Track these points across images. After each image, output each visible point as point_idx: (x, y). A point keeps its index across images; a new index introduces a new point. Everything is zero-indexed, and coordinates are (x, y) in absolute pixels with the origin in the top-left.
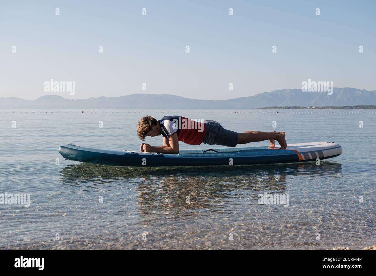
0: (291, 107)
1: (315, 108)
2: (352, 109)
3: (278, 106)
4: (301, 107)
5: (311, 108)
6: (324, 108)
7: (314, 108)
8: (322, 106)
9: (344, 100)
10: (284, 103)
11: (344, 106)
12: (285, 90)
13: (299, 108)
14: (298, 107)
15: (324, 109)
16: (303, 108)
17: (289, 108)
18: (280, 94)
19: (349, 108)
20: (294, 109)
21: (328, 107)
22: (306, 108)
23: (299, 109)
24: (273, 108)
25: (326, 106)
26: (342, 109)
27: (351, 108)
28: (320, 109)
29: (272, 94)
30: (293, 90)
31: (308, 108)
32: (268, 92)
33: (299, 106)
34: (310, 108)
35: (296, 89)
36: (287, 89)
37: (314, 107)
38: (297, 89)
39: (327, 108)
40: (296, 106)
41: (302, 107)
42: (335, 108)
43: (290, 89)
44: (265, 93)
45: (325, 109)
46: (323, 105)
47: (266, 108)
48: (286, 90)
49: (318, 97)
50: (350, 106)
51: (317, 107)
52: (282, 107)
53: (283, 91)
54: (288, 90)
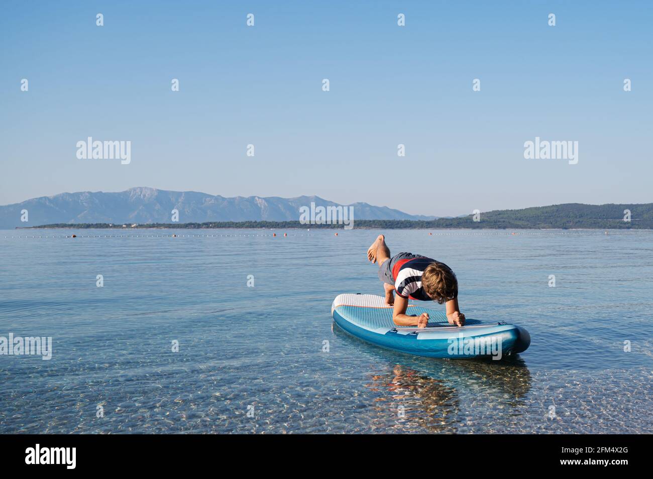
0: (92, 224)
1: (137, 227)
2: (201, 228)
3: (67, 223)
4: (111, 225)
5: (129, 226)
6: (153, 226)
7: (134, 227)
8: (148, 223)
9: (187, 213)
10: (79, 216)
11: (188, 222)
12: (81, 193)
13: (106, 226)
14: (105, 224)
15: (152, 229)
16: (114, 226)
17: (88, 226)
18: (71, 200)
19: (195, 227)
20: (98, 229)
21: (159, 224)
22: (120, 226)
23: (107, 229)
24: (57, 226)
25: (155, 223)
26: (184, 228)
27: (198, 226)
28: (144, 229)
29: (55, 200)
30: (96, 194)
31: (125, 227)
32: (48, 196)
33: (107, 223)
34: (127, 227)
35: (101, 192)
36: (84, 193)
37: (135, 225)
38: (103, 192)
39: (157, 227)
40: (102, 222)
41: (113, 224)
42: (171, 226)
43: (89, 193)
44: (41, 198)
45: (154, 229)
46: (150, 222)
47: (44, 227)
48: (84, 195)
49: (141, 208)
50: (196, 223)
51: (139, 225)
52: (75, 225)
53: (77, 195)
54: (87, 194)
